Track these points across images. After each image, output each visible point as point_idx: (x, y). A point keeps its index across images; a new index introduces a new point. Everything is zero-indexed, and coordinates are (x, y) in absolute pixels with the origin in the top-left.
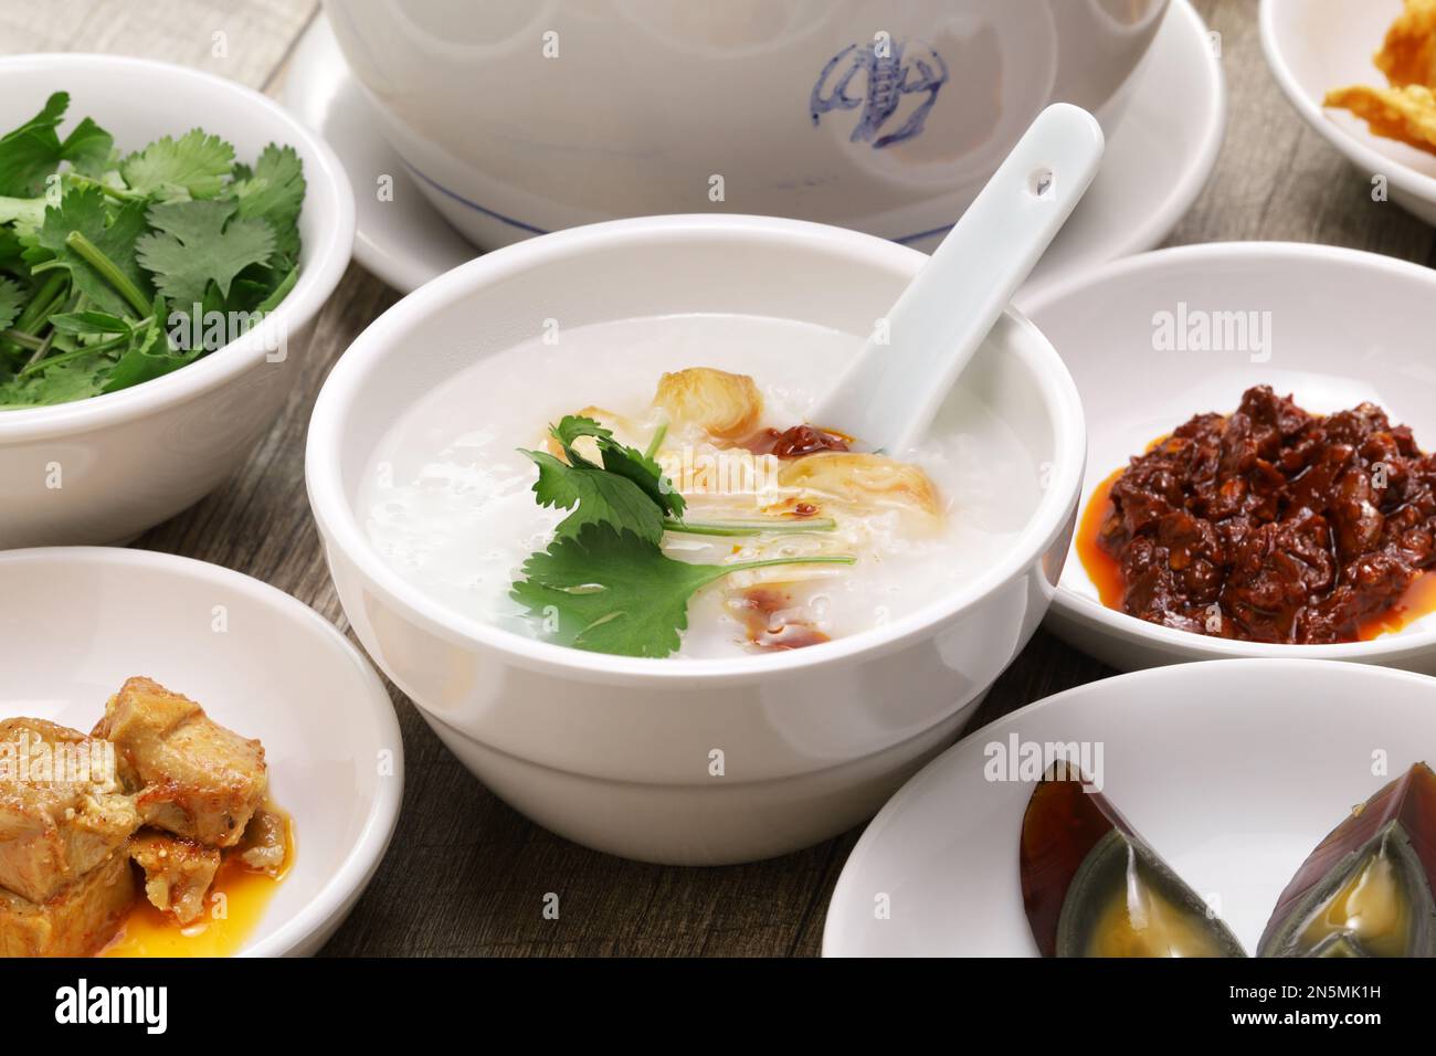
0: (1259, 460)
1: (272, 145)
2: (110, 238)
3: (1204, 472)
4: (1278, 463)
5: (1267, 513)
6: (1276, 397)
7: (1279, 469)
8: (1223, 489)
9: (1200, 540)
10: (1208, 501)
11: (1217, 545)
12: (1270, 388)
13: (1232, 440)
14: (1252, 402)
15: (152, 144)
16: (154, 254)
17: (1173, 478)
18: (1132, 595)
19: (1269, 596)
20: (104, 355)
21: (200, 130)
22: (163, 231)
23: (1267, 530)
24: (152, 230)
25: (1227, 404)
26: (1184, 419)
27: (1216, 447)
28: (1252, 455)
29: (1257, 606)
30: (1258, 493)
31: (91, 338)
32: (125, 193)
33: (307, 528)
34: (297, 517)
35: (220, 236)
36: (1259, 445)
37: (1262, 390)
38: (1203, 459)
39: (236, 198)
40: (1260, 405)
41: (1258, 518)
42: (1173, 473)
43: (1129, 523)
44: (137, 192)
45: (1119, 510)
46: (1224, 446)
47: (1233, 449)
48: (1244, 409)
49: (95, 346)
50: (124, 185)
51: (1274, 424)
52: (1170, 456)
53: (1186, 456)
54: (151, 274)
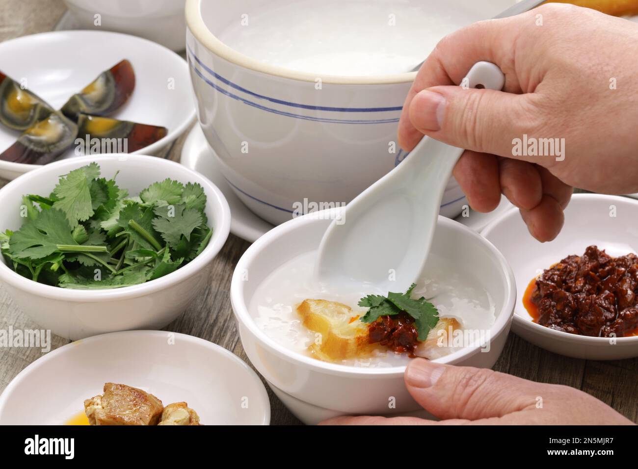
0: (591, 272)
1: (189, 183)
2: (142, 221)
3: (570, 276)
4: (598, 274)
5: (592, 291)
6: (598, 250)
7: (598, 276)
8: (577, 282)
9: (568, 299)
10: (571, 286)
11: (574, 302)
12: (596, 247)
13: (581, 265)
14: (589, 251)
15: (151, 185)
16: (159, 226)
17: (559, 278)
18: (542, 319)
19: (592, 321)
20: (146, 265)
21: (169, 179)
22: (161, 217)
23: (592, 297)
24: (157, 216)
25: (580, 252)
26: (564, 257)
27: (576, 267)
28: (588, 270)
29: (587, 325)
30: (590, 284)
31: (141, 259)
32: (144, 205)
33: (207, 325)
34: (203, 321)
35: (182, 217)
36: (591, 267)
37: (593, 247)
38: (571, 271)
39: (185, 203)
40: (592, 253)
41: (589, 293)
42: (559, 275)
43: (542, 293)
44: (147, 204)
45: (539, 289)
46: (579, 268)
47: (582, 268)
48: (586, 254)
49: (142, 262)
50: (142, 202)
51: (597, 260)
52: (558, 270)
53: (565, 270)
54: (160, 233)
